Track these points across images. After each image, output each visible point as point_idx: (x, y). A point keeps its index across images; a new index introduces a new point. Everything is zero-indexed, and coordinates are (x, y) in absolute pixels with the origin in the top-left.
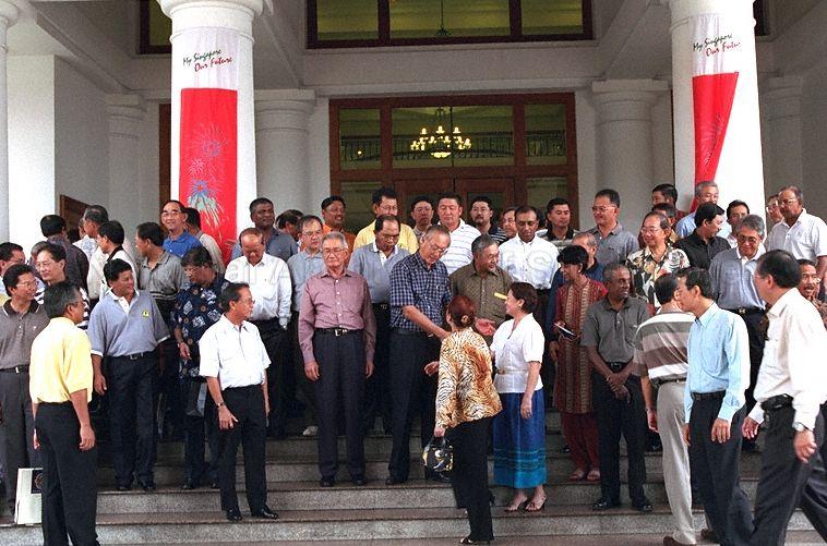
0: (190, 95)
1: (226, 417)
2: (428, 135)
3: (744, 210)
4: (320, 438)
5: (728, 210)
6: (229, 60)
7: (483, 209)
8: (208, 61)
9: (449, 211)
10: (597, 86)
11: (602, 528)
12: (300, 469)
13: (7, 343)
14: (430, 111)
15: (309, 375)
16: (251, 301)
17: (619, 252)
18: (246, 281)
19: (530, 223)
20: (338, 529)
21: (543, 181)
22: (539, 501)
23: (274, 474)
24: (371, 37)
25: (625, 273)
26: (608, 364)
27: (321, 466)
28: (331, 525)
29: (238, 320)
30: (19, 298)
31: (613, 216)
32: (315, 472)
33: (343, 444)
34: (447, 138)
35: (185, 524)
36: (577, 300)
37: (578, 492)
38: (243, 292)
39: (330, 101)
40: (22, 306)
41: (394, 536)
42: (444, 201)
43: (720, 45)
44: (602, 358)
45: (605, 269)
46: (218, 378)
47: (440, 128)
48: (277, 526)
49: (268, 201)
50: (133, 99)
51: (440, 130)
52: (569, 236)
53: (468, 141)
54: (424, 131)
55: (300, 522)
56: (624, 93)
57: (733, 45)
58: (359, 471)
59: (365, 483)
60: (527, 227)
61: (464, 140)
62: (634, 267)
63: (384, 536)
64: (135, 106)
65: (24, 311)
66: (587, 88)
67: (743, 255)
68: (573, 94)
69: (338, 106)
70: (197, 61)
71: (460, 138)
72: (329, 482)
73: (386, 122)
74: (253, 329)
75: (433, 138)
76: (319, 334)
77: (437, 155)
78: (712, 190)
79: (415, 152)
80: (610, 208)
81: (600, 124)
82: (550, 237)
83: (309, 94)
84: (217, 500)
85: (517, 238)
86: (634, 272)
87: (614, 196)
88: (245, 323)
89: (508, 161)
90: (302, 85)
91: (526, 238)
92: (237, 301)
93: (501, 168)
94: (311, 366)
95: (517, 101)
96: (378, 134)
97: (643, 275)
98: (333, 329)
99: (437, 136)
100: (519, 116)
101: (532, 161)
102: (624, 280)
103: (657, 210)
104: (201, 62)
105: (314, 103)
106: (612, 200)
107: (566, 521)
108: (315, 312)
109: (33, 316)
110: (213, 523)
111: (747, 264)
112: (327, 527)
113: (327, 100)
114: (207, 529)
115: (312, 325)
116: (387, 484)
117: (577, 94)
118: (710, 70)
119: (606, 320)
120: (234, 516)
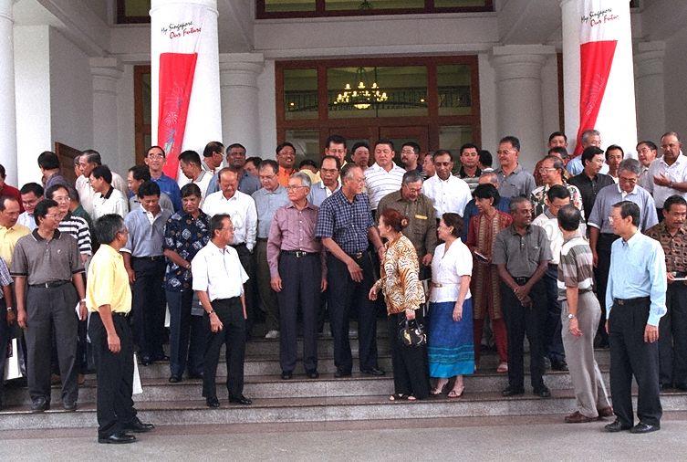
0: (168, 59)
1: (216, 323)
2: (352, 90)
3: (619, 153)
4: (281, 340)
5: (607, 152)
6: (199, 30)
7: (410, 153)
8: (181, 31)
9: (383, 154)
10: (497, 50)
11: (510, 411)
12: (264, 365)
13: (37, 263)
14: (353, 70)
15: (274, 287)
16: (231, 229)
17: (519, 188)
18: (228, 213)
19: (445, 164)
20: (296, 413)
21: (450, 129)
22: (458, 389)
23: (250, 369)
24: (310, 9)
25: (527, 205)
26: (515, 278)
27: (282, 362)
28: (292, 410)
29: (222, 244)
30: (46, 226)
31: (514, 158)
32: (276, 367)
33: (300, 345)
34: (367, 92)
35: (174, 410)
36: (489, 227)
37: (491, 382)
38: (225, 221)
39: (276, 62)
40: (48, 233)
41: (343, 418)
42: (380, 146)
43: (602, 18)
44: (509, 273)
45: (511, 202)
46: (207, 292)
47: (361, 84)
48: (248, 411)
49: (241, 146)
50: (113, 62)
51: (362, 86)
52: (478, 174)
53: (384, 95)
54: (348, 87)
55: (266, 407)
56: (520, 57)
57: (613, 18)
58: (312, 366)
59: (317, 377)
60: (443, 167)
61: (381, 94)
62: (536, 200)
63: (334, 419)
64: (114, 68)
65: (50, 238)
66: (489, 52)
67: (623, 190)
68: (477, 56)
69: (283, 67)
70: (172, 30)
71: (378, 93)
72: (287, 375)
73: (322, 79)
74: (234, 252)
75: (355, 93)
76: (284, 256)
77: (360, 106)
78: (596, 138)
79: (341, 104)
80: (512, 152)
81: (500, 81)
82: (463, 176)
83: (258, 57)
84: (199, 390)
85: (436, 177)
86: (536, 204)
87: (515, 143)
88: (228, 247)
89: (422, 112)
90: (252, 49)
91: (443, 177)
92: (220, 229)
93: (417, 118)
94: (276, 280)
95: (430, 63)
96: (316, 88)
97: (543, 206)
98: (295, 251)
99: (358, 90)
100: (432, 74)
101: (443, 112)
102: (527, 211)
103: (553, 154)
104: (176, 32)
105: (263, 64)
106: (513, 145)
107: (481, 405)
108: (281, 236)
109: (57, 242)
110: (197, 409)
111: (626, 196)
112: (289, 411)
113: (273, 62)
114: (191, 414)
115: (278, 247)
116: (336, 377)
117: (480, 56)
118: (594, 39)
119: (513, 242)
120: (212, 403)
